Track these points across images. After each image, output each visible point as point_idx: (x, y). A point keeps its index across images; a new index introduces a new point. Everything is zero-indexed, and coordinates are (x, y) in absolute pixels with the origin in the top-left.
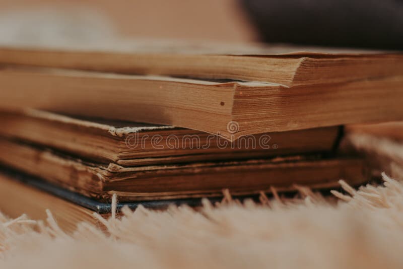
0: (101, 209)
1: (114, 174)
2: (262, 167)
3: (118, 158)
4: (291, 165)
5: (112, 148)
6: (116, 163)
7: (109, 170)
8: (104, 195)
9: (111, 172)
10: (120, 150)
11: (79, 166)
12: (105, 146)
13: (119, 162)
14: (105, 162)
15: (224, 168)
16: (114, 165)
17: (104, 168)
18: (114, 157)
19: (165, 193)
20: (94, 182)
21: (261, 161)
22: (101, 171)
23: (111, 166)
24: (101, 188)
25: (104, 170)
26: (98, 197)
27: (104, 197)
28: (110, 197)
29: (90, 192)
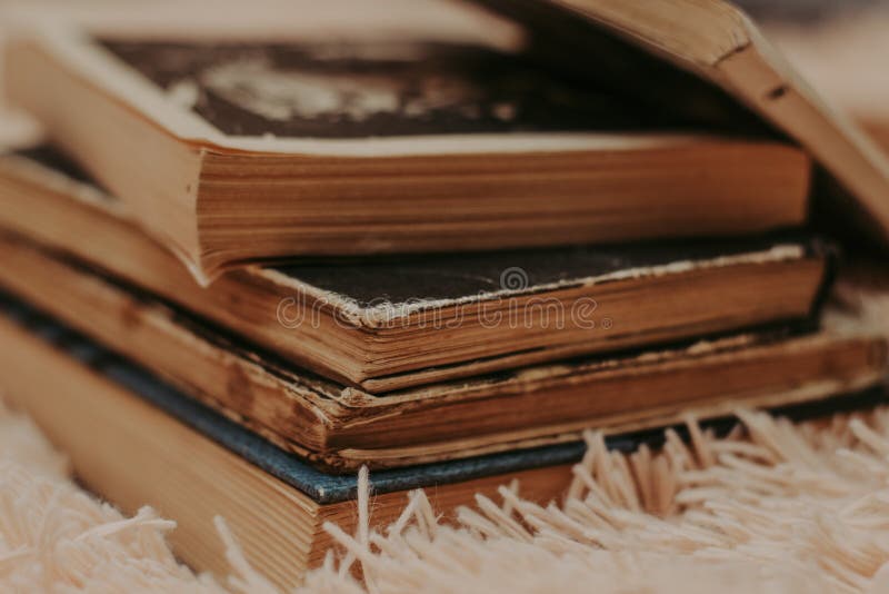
0: (327, 494)
1: (352, 412)
2: (666, 367)
3: (365, 376)
4: (727, 357)
5: (345, 347)
6: (358, 386)
7: (344, 402)
8: (329, 457)
9: (347, 408)
10: (369, 357)
11: (258, 375)
12: (325, 337)
13: (367, 385)
14: (337, 382)
15: (587, 377)
16: (356, 393)
17: (329, 394)
18: (353, 371)
19: (461, 445)
20: (302, 421)
21: (667, 354)
22: (324, 403)
23: (347, 394)
24: (322, 440)
25: (328, 398)
26: (313, 457)
27: (329, 461)
28: (343, 464)
29: (288, 440)
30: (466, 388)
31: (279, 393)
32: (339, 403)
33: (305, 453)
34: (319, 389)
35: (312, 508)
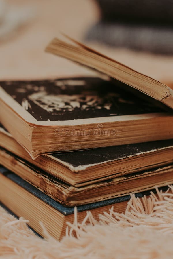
0: (67, 213)
1: (72, 192)
2: (150, 175)
3: (75, 184)
4: (166, 171)
5: (70, 176)
6: (74, 186)
7: (70, 190)
8: (67, 203)
9: (71, 191)
10: (76, 179)
13: (76, 186)
14: (68, 185)
15: (130, 179)
16: (73, 188)
17: (66, 188)
18: (72, 182)
19: (99, 198)
20: (59, 194)
21: (150, 172)
22: (65, 190)
23: (71, 188)
24: (65, 199)
25: (66, 189)
26: (62, 203)
27: (67, 204)
28: (70, 205)
29: (56, 198)
30: (100, 185)
31: (53, 186)
32: (69, 190)
33: (60, 202)
34: (64, 186)
35: (63, 216)
